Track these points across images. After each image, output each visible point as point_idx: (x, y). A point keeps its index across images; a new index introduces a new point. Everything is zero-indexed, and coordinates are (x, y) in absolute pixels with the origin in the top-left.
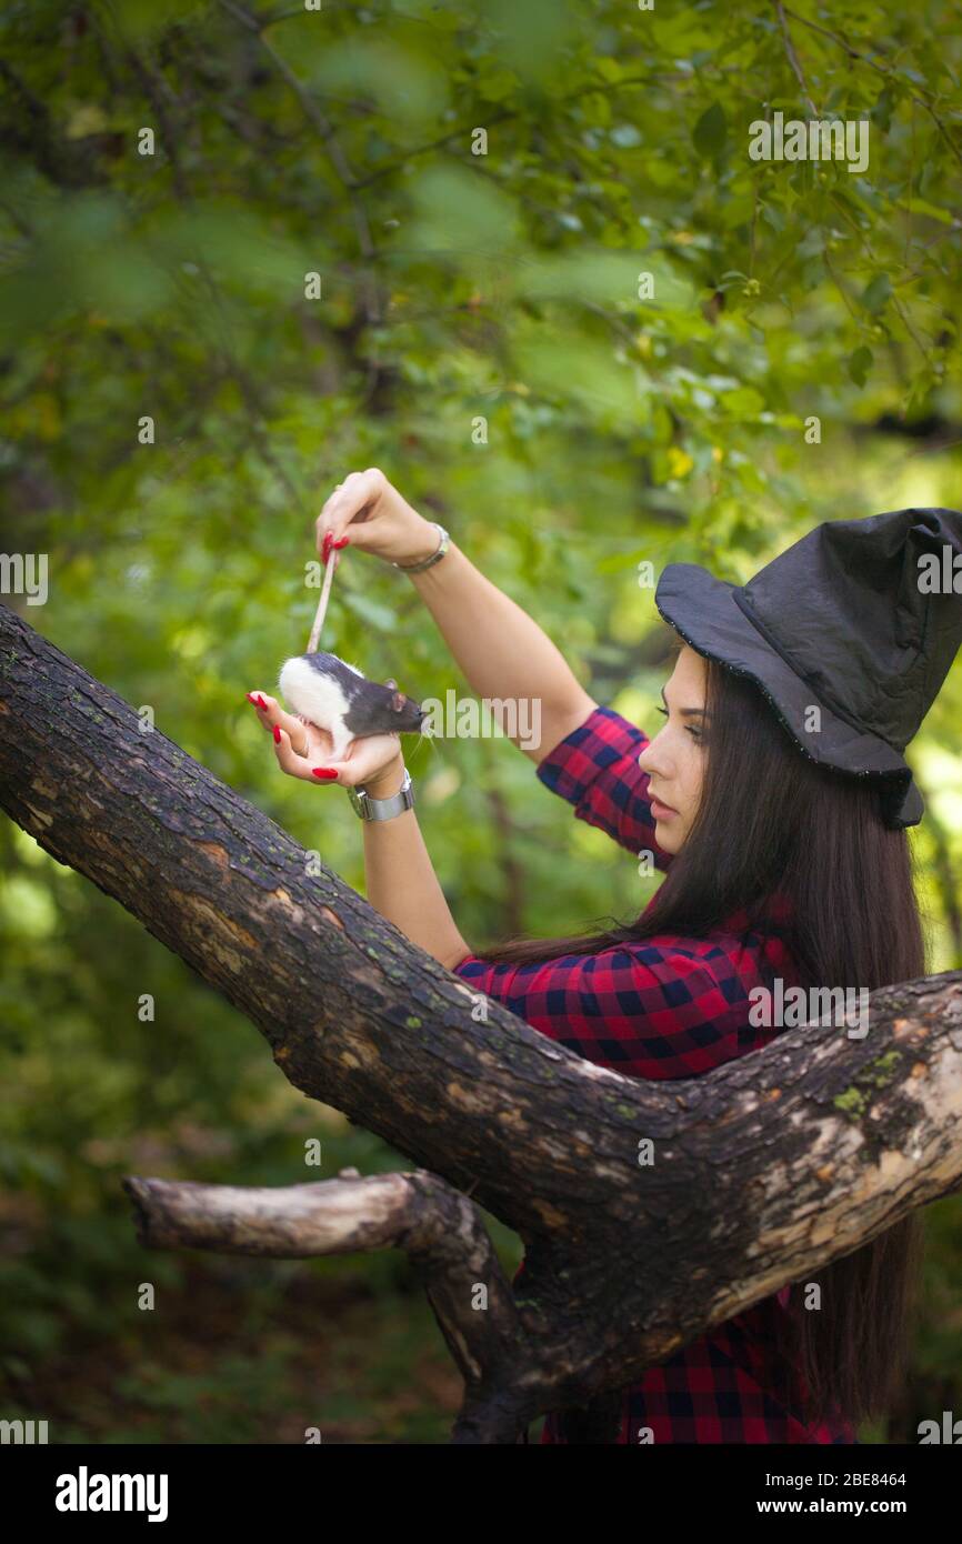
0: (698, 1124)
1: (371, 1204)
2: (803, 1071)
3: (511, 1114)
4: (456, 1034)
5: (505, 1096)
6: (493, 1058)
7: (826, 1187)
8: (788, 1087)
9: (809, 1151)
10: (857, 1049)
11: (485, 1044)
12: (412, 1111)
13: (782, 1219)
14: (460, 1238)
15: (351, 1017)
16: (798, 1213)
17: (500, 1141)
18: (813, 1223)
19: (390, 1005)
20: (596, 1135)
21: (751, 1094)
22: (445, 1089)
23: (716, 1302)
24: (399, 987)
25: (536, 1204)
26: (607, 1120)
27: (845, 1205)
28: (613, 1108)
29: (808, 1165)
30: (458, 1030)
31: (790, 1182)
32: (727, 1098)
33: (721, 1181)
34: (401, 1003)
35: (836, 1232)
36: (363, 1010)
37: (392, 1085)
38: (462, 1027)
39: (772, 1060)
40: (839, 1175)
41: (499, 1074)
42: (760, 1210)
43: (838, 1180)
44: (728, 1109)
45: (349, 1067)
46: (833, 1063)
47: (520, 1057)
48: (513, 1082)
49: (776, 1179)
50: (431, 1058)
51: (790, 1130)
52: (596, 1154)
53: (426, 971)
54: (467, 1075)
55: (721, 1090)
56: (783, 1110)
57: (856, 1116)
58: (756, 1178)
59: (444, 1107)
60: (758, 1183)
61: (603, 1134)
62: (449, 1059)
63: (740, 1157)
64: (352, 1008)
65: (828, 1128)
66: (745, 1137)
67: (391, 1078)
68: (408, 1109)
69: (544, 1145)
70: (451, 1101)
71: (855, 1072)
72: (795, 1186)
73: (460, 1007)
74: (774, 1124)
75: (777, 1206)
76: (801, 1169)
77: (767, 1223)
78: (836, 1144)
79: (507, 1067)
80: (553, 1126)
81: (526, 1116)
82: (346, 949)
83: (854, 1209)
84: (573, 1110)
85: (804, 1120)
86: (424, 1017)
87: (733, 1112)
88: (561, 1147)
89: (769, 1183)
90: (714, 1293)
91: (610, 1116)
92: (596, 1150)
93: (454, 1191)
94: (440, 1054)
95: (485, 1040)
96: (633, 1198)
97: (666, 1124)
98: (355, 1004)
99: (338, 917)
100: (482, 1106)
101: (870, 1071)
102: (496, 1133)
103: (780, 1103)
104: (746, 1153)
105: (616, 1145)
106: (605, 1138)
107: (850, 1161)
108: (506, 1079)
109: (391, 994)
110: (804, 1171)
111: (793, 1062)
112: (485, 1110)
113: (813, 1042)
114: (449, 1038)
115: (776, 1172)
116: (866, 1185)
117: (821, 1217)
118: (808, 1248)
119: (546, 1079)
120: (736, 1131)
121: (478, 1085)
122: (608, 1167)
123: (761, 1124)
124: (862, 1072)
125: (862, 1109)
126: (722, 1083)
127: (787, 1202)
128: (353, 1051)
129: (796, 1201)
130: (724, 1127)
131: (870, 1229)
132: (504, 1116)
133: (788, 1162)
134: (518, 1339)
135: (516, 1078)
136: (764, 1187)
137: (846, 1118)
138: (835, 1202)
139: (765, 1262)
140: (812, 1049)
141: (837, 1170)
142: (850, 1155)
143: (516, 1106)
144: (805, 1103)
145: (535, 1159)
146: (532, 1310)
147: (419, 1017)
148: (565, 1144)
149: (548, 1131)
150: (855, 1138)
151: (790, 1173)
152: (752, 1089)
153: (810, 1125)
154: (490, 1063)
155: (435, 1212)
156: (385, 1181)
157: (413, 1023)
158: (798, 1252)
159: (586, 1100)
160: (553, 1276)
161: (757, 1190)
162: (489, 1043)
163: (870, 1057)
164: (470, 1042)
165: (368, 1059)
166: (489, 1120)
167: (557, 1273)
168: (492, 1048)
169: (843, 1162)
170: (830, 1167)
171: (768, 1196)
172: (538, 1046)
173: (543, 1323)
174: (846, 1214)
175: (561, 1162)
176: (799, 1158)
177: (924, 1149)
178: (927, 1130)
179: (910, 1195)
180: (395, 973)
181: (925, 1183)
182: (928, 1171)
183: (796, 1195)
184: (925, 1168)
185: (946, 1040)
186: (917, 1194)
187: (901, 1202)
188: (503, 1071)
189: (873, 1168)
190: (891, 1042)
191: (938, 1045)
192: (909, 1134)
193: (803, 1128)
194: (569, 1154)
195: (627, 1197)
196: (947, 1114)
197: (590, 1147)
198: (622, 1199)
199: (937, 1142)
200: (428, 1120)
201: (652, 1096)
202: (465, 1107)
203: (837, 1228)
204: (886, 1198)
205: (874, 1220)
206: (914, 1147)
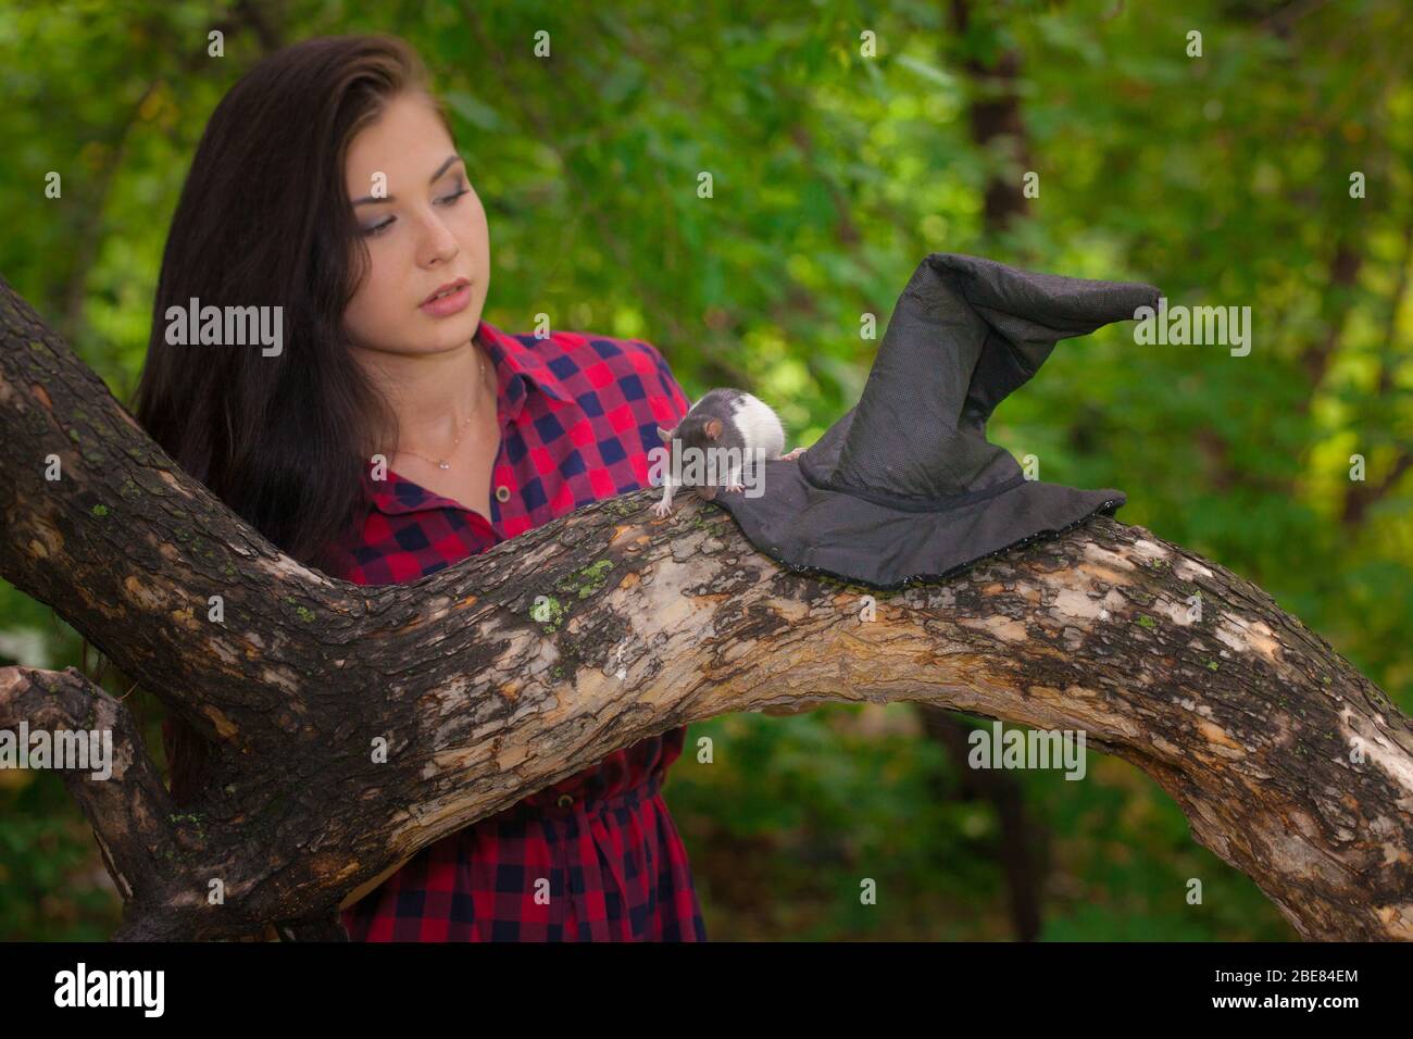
0: (381, 629)
2: (505, 578)
3: (185, 612)
4: (142, 524)
5: (180, 592)
6: (176, 551)
7: (511, 706)
8: (484, 594)
9: (494, 665)
11: (170, 535)
12: (96, 605)
13: (460, 739)
15: (42, 504)
16: (477, 733)
17: (172, 641)
18: (497, 744)
19: (81, 490)
20: (268, 637)
21: (445, 601)
22: (123, 583)
23: (395, 826)
24: (93, 471)
25: (209, 711)
26: (281, 623)
27: (534, 726)
28: (293, 609)
29: (490, 680)
30: (146, 521)
31: (469, 698)
32: (417, 604)
33: (392, 693)
34: (92, 488)
35: (529, 758)
36: (55, 497)
37: (75, 577)
38: (150, 516)
39: (481, 564)
40: (526, 693)
41: (178, 568)
42: (434, 727)
43: (525, 698)
44: (416, 616)
45: (37, 555)
46: (539, 570)
47: (204, 551)
48: (191, 577)
49: (454, 693)
50: (111, 549)
51: (475, 641)
52: (265, 658)
54: (144, 568)
55: (415, 595)
56: (472, 619)
57: (552, 630)
58: (431, 692)
59: (122, 602)
60: (434, 697)
61: (276, 637)
62: (128, 550)
63: (417, 667)
64: (44, 494)
65: (519, 640)
66: (426, 647)
67: (74, 569)
68: (91, 604)
69: (214, 647)
70: (128, 595)
71: (558, 580)
72: (476, 702)
73: (154, 495)
74: (459, 633)
75: (453, 724)
76: (483, 683)
77: (442, 741)
78: (526, 659)
79: (189, 562)
80: (225, 626)
81: (198, 614)
82: (47, 430)
83: (546, 731)
84: (247, 610)
85: (494, 631)
86: (112, 504)
87: (419, 619)
88: (230, 649)
89: (445, 698)
90: (390, 817)
91: (287, 618)
92: (267, 654)
93: (96, 689)
94: (122, 545)
95: (172, 532)
96: (301, 708)
97: (348, 628)
98: (46, 490)
99: (48, 395)
100: (158, 602)
101: (575, 581)
102: (168, 631)
103: (469, 612)
104: (424, 663)
105: (287, 649)
106: (278, 641)
107: (541, 677)
108: (185, 573)
110: (485, 687)
111: (499, 567)
112: (160, 607)
113: (527, 546)
114: (134, 528)
115: (455, 685)
116: (559, 705)
117: (506, 738)
118: (494, 772)
119: (224, 575)
120: (417, 640)
121: (155, 578)
122: (277, 673)
123: (445, 633)
124: (565, 581)
125: (559, 621)
127: (466, 720)
128: (42, 540)
129: (476, 718)
130: (407, 634)
131: (574, 754)
132: (178, 613)
133: (469, 675)
134: (169, 855)
135: (197, 573)
136: (439, 702)
137: (540, 631)
138: (521, 722)
139: (444, 784)
140: (523, 554)
141: (524, 687)
142: (540, 672)
143: (191, 603)
144: (499, 611)
145: (205, 661)
146: (189, 825)
147: (106, 505)
148: (236, 648)
149: (221, 631)
150: (549, 652)
151: (471, 687)
152: (446, 595)
153: (499, 637)
154: (171, 557)
155: (55, 710)
157: (99, 510)
158: (483, 776)
159: (263, 600)
160: (221, 788)
161: (431, 705)
162: (175, 534)
163: (578, 565)
164: (154, 533)
165: (54, 548)
166: (162, 618)
167: (224, 787)
168: (175, 540)
169: (532, 679)
170: (517, 683)
171: (443, 713)
172: (226, 541)
173: (200, 842)
174: (537, 736)
175: (229, 666)
176: (481, 672)
177: (629, 668)
178: (632, 648)
179: (616, 720)
180: (93, 457)
181: (635, 707)
182: (636, 693)
183: (475, 712)
184: (631, 691)
185: (665, 549)
186: (625, 719)
187: (608, 727)
188: (183, 565)
189: (568, 685)
190: (605, 549)
191: (656, 554)
192: (611, 651)
193: (491, 638)
194: (238, 657)
195: (294, 706)
196: (658, 630)
197: (261, 651)
198: (289, 709)
199: (646, 661)
200: (110, 617)
201: (342, 598)
202: (141, 602)
203: (528, 752)
204: (583, 720)
205: (577, 746)
206: (617, 665)
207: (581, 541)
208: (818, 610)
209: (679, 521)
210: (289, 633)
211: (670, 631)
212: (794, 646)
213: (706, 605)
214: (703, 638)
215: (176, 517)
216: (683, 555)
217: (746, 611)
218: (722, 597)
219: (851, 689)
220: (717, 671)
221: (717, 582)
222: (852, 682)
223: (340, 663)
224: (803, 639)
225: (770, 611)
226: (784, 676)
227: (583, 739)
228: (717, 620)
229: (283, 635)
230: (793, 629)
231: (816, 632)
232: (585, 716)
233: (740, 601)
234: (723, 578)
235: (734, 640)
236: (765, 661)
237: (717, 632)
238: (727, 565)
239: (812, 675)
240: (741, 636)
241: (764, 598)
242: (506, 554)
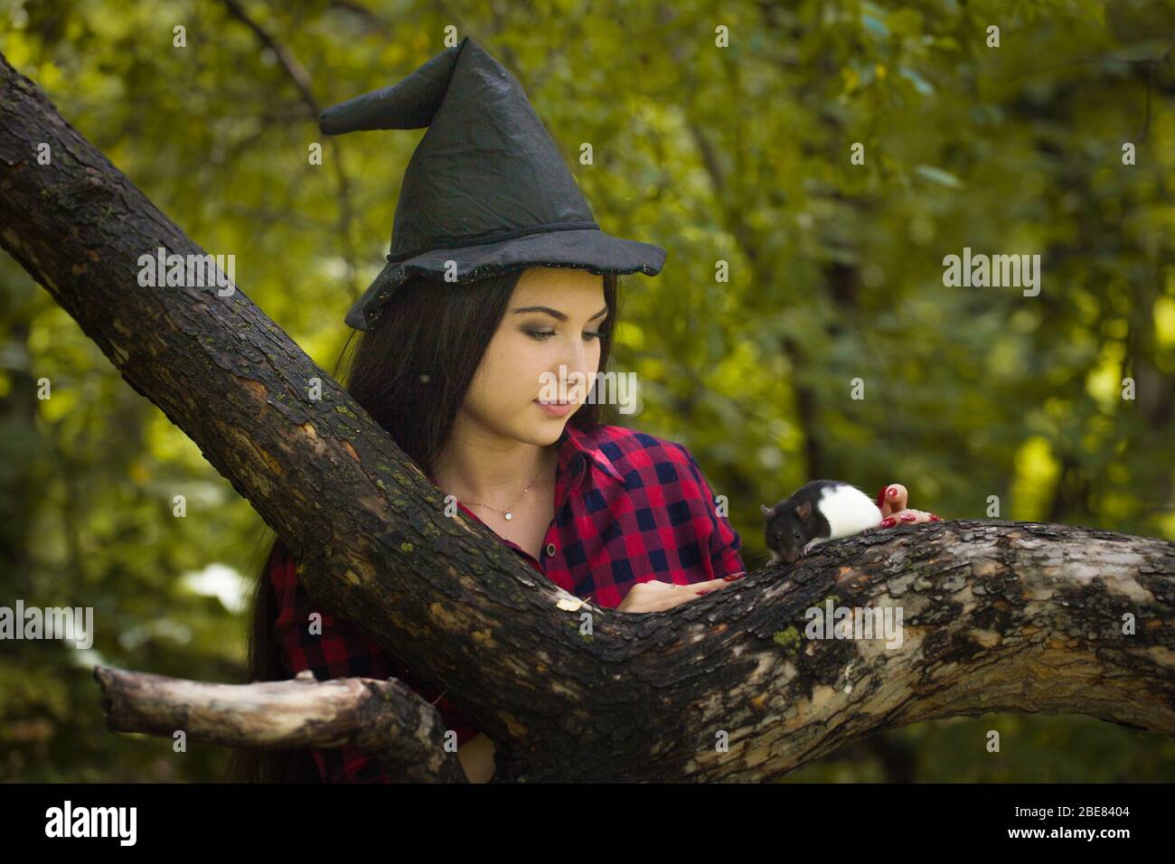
0: (650, 650)
1: (318, 704)
2: (751, 608)
3: (483, 632)
4: (444, 560)
5: (480, 617)
6: (473, 582)
7: (759, 714)
8: (733, 621)
9: (745, 681)
10: (802, 592)
11: (467, 569)
12: (402, 626)
14: (418, 740)
15: (355, 540)
16: (731, 737)
17: (472, 656)
18: (746, 746)
19: (390, 530)
20: (555, 656)
21: (701, 627)
22: (429, 608)
24: (400, 514)
25: (501, 714)
26: (566, 643)
27: (777, 731)
28: (575, 632)
29: (743, 693)
30: (446, 556)
31: (725, 708)
32: (678, 629)
33: (662, 703)
34: (399, 529)
35: (771, 757)
36: (366, 534)
37: (386, 602)
38: (449, 553)
39: (726, 597)
40: (772, 703)
41: (475, 596)
42: (696, 731)
43: (771, 709)
44: (678, 639)
45: (352, 583)
46: (779, 602)
47: (497, 582)
48: (488, 604)
49: (713, 704)
50: (419, 580)
51: (730, 661)
52: (554, 672)
53: (425, 502)
54: (448, 596)
55: (674, 622)
56: (725, 642)
57: (792, 652)
58: (694, 703)
59: (427, 624)
60: (696, 707)
61: (562, 655)
62: (433, 581)
63: (682, 682)
64: (357, 532)
65: (765, 661)
66: (688, 665)
67: (385, 596)
68: (399, 624)
69: (509, 663)
70: (433, 618)
71: (796, 611)
72: (730, 711)
73: (451, 535)
74: (715, 654)
75: (712, 729)
76: (736, 696)
77: (702, 744)
78: (771, 676)
79: (485, 591)
80: (518, 646)
81: (495, 636)
82: (356, 480)
83: (786, 736)
84: (537, 632)
85: (744, 653)
86: (417, 542)
87: (681, 642)
88: (523, 665)
89: (706, 708)
91: (569, 639)
92: (554, 669)
93: (417, 697)
94: (427, 576)
95: (468, 566)
96: (583, 714)
97: (621, 649)
98: (359, 528)
99: (356, 450)
100: (459, 624)
102: (469, 648)
103: (724, 636)
104: (687, 679)
105: (572, 665)
106: (563, 658)
107: (783, 691)
108: (482, 601)
109: (392, 520)
110: (739, 699)
111: (743, 600)
112: (461, 628)
113: (765, 582)
114: (436, 562)
115: (713, 698)
116: (798, 715)
117: (754, 741)
118: (744, 768)
119: (516, 603)
120: (680, 659)
121: (457, 605)
122: (563, 685)
123: (704, 654)
124: (802, 612)
125: (798, 645)
126: (676, 616)
128: (355, 570)
129: (731, 725)
130: (672, 655)
131: (805, 754)
132: (477, 635)
135: (491, 601)
136: (701, 711)
137: (782, 654)
138: (767, 728)
139: (701, 779)
140: (762, 589)
141: (770, 699)
142: (783, 687)
143: (488, 626)
144: (747, 637)
145: (500, 674)
147: (413, 543)
148: (527, 663)
149: (514, 650)
150: (790, 671)
151: (726, 699)
152: (701, 622)
153: (748, 658)
154: (469, 587)
155: (391, 715)
156: (343, 684)
157: (406, 547)
158: (733, 772)
159: (549, 624)
160: (512, 780)
161: (694, 713)
162: (471, 568)
163: (811, 598)
164: (454, 567)
165: (366, 577)
166: (464, 638)
167: (515, 779)
168: (472, 573)
169: (776, 692)
170: (764, 696)
171: (704, 720)
172: (515, 574)
174: (778, 740)
175: (522, 678)
176: (735, 686)
177: (854, 685)
178: (858, 668)
179: (841, 727)
180: (397, 502)
181: (856, 716)
182: (858, 705)
183: (731, 720)
184: (856, 703)
185: (883, 588)
186: (849, 725)
187: (834, 732)
188: (480, 594)
189: (805, 699)
190: (832, 587)
191: (875, 591)
192: (841, 670)
193: (742, 659)
194: (530, 671)
195: (578, 713)
196: (877, 654)
197: (549, 666)
198: (573, 715)
199: (867, 679)
200: (415, 635)
201: (613, 623)
202: (444, 624)
203: (770, 752)
204: (816, 727)
205: (808, 747)
206: (845, 683)
207: (811, 579)
208: (1010, 639)
209: (892, 564)
210: (573, 651)
211: (888, 654)
212: (988, 668)
213: (918, 634)
214: (915, 660)
215: (471, 554)
216: (896, 592)
217: (950, 638)
218: (931, 627)
219: (1030, 703)
220: (924, 687)
221: (928, 615)
222: (1032, 698)
223: (618, 677)
224: (996, 662)
225: (971, 639)
226: (977, 693)
227: (814, 742)
228: (926, 645)
229: (567, 653)
230: (989, 655)
231: (1007, 656)
232: (818, 723)
233: (945, 631)
234: (932, 611)
235: (940, 663)
236: (964, 679)
237: (926, 656)
238: (935, 600)
239: (1000, 691)
240: (946, 660)
241: (964, 629)
242: (748, 588)
